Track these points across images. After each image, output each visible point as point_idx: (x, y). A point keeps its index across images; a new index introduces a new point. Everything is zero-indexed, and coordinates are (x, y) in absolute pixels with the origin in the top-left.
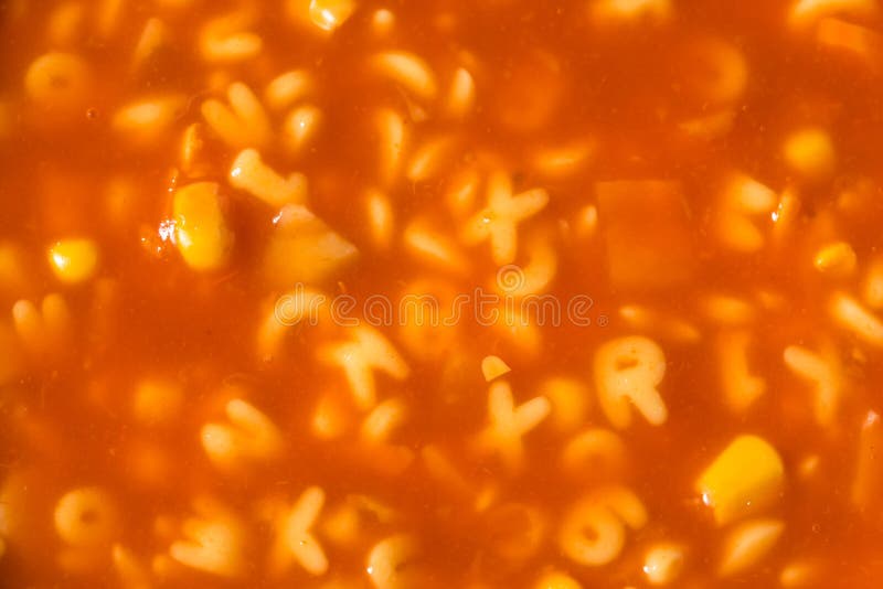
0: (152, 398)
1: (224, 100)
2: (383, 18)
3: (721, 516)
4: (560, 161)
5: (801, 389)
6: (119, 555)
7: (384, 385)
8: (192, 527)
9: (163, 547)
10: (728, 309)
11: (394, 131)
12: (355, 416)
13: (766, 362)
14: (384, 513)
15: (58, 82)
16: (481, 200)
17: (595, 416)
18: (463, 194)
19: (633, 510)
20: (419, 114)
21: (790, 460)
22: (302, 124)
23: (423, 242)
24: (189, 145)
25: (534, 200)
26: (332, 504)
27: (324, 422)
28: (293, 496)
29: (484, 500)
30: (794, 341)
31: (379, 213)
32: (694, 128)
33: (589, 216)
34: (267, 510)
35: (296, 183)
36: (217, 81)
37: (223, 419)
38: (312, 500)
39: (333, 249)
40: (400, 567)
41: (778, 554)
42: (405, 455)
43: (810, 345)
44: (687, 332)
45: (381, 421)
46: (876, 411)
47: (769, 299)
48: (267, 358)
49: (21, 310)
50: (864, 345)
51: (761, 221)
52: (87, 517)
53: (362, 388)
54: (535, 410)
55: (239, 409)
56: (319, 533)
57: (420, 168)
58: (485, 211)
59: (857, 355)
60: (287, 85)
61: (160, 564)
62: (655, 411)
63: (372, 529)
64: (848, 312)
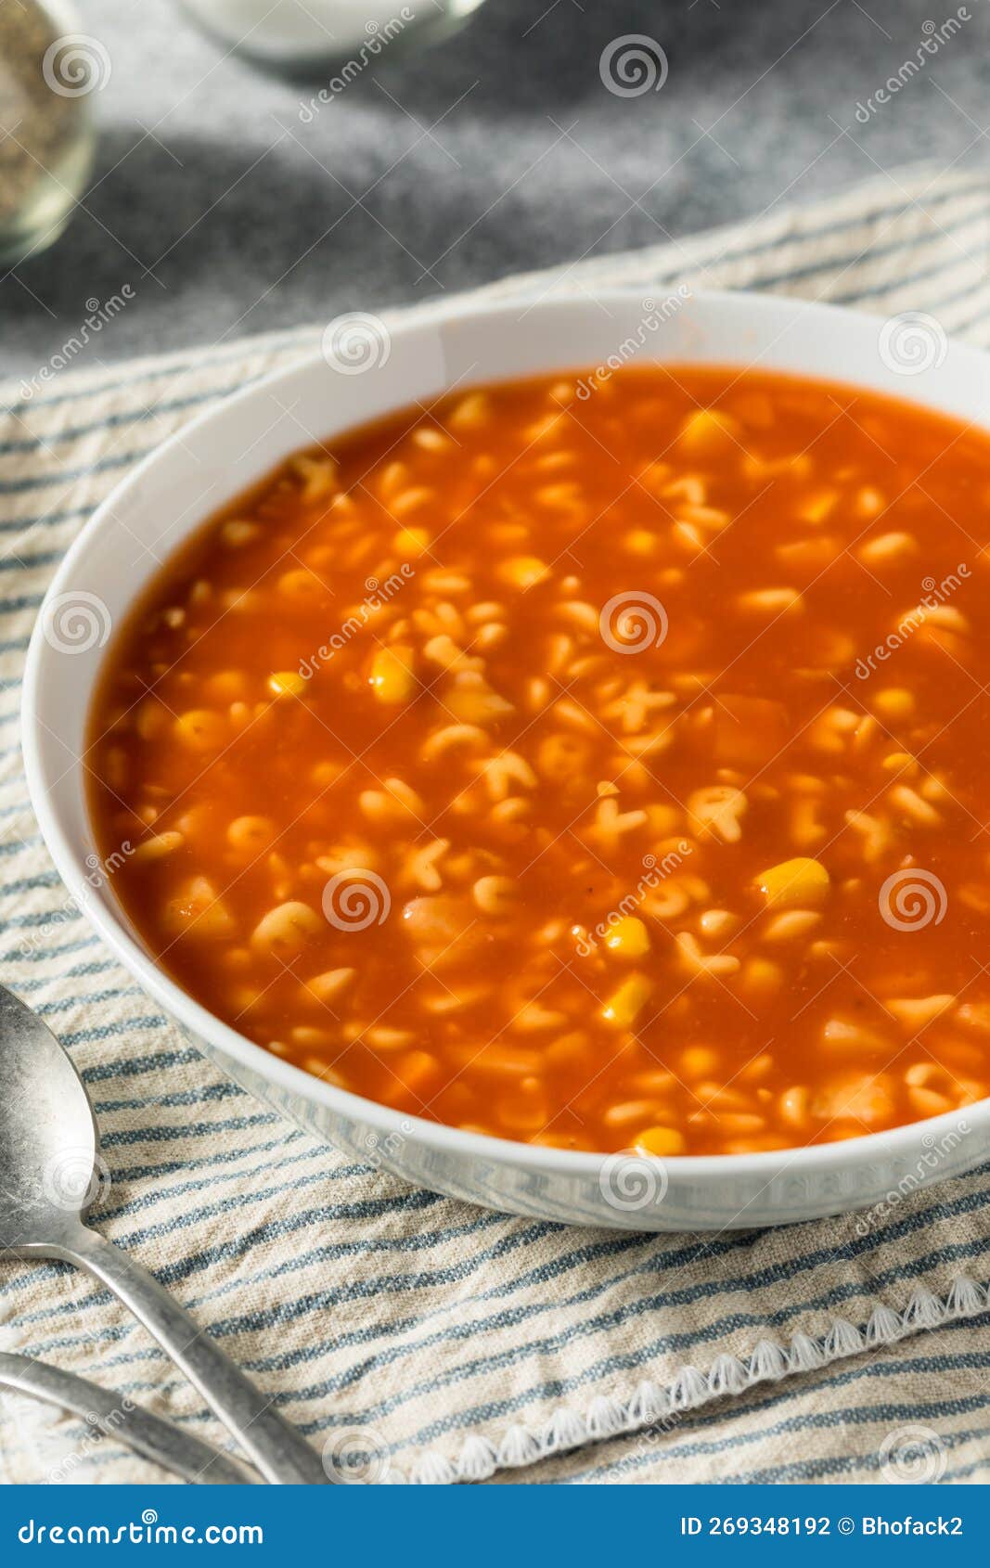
0: (327, 773)
1: (432, 611)
2: (571, 582)
3: (771, 901)
4: (692, 680)
5: (856, 838)
6: (274, 859)
7: (515, 788)
8: (337, 850)
9: (311, 860)
10: (807, 782)
11: (562, 646)
12: (487, 803)
13: (831, 817)
14: (495, 860)
15: (305, 588)
16: (621, 693)
17: (683, 830)
18: (608, 688)
19: (700, 890)
20: (584, 639)
21: (836, 877)
22: (490, 633)
23: (570, 712)
24: (398, 629)
25: (664, 698)
26: (455, 850)
27: (461, 803)
28: (425, 841)
29: (579, 867)
30: (856, 808)
31: (538, 690)
32: (805, 673)
33: (707, 714)
34: (401, 848)
35: (477, 663)
36: (429, 601)
37: (380, 789)
38: (440, 846)
39: (497, 705)
40: (500, 895)
41: (815, 933)
42: (523, 830)
43: (870, 812)
44: (770, 792)
45: (508, 808)
46: (913, 855)
47: (839, 781)
48: (426, 759)
49: (237, 709)
50: (912, 818)
51: (847, 736)
52: (255, 834)
53: (497, 785)
54: (635, 818)
55: (395, 784)
56: (439, 865)
57: (578, 668)
58: (623, 698)
59: (906, 823)
60: (485, 610)
61: (305, 869)
62: (731, 831)
63: (482, 870)
64: (905, 797)
